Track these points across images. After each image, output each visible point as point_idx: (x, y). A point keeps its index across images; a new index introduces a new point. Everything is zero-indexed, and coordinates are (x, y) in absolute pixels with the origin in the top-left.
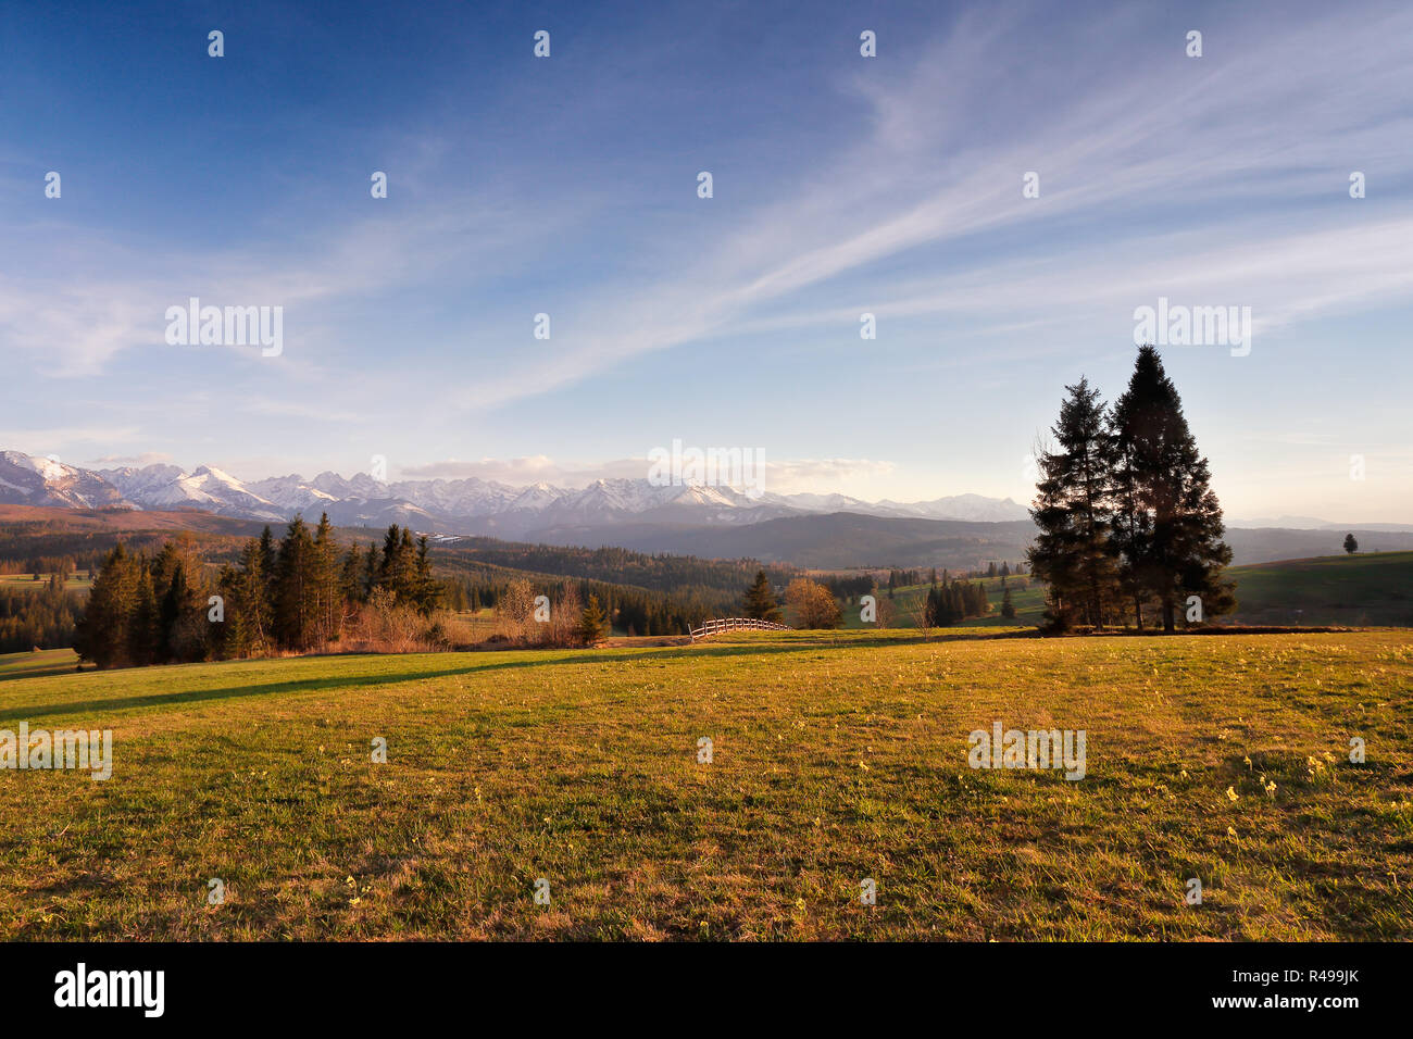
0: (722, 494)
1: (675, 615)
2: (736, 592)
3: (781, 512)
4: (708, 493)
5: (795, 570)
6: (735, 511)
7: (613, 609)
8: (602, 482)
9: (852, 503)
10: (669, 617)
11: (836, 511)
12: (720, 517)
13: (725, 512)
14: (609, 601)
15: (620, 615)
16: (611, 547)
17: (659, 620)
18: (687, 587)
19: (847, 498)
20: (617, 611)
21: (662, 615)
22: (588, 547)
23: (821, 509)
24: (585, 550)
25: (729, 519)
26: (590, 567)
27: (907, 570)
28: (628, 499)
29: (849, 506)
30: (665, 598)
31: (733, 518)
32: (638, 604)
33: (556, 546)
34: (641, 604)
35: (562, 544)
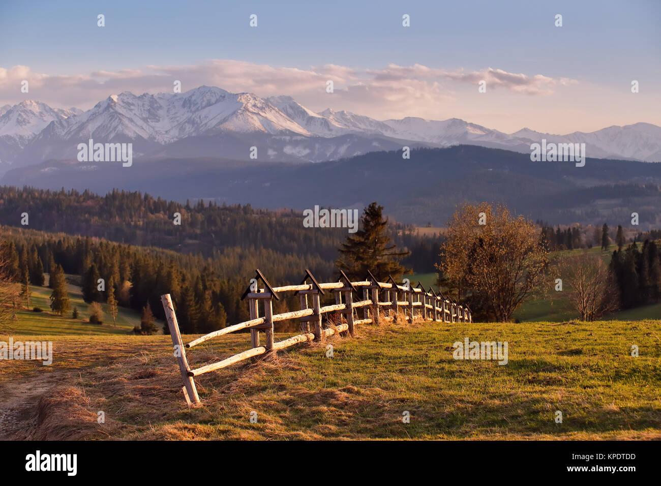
0: (291, 117)
1: (218, 290)
2: (309, 258)
3: (375, 144)
4: (270, 115)
5: (399, 227)
6: (309, 142)
7: (122, 280)
8: (115, 98)
9: (479, 132)
10: (208, 295)
11: (456, 143)
12: (288, 150)
13: (296, 143)
14: (116, 269)
15: (132, 290)
16: (126, 191)
17: (191, 297)
18: (238, 250)
19: (471, 125)
20: (128, 284)
21: (196, 290)
22: (93, 191)
23: (435, 141)
24: (87, 196)
25: (300, 153)
26: (95, 220)
27: (563, 228)
28: (153, 124)
29: (474, 137)
30: (204, 264)
31: (307, 151)
32: (158, 273)
33: (45, 189)
34: (164, 272)
35: (54, 187)
